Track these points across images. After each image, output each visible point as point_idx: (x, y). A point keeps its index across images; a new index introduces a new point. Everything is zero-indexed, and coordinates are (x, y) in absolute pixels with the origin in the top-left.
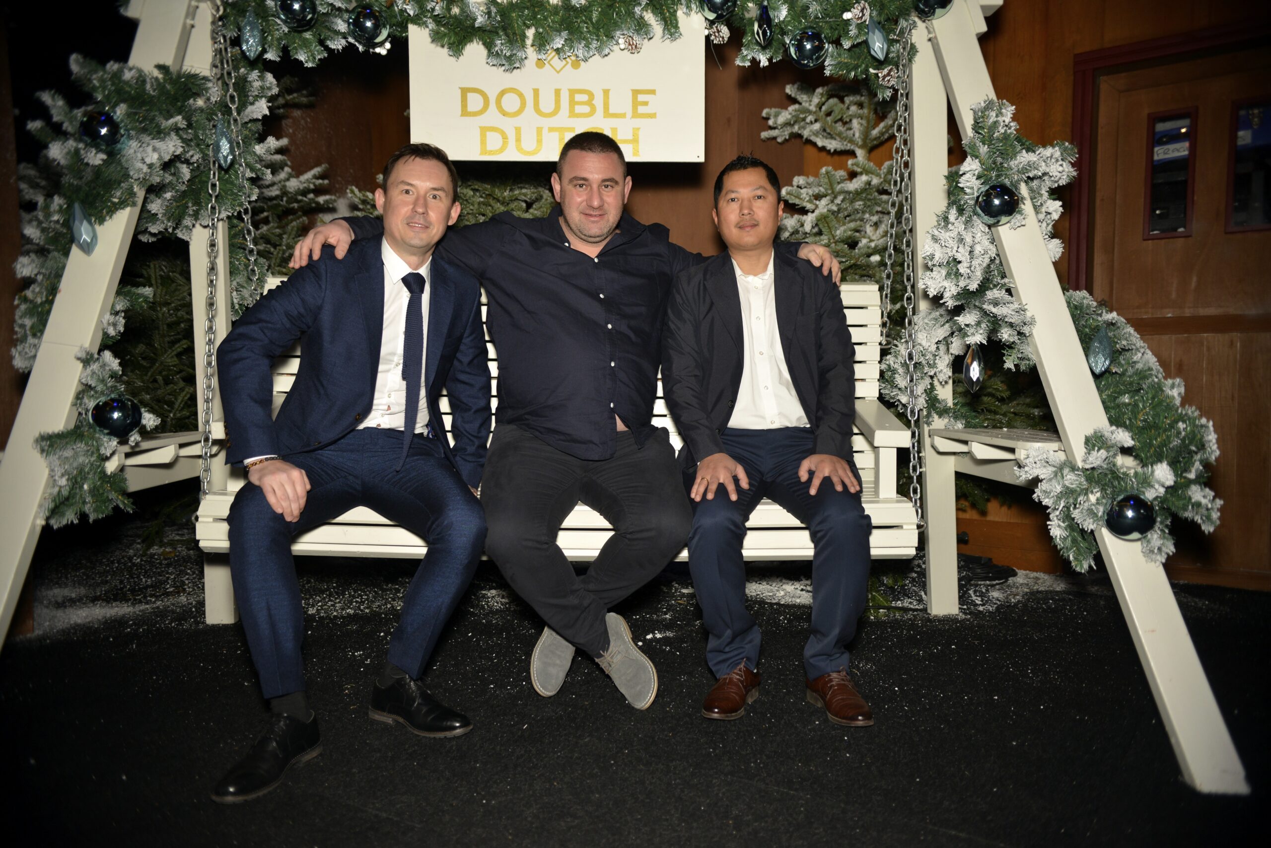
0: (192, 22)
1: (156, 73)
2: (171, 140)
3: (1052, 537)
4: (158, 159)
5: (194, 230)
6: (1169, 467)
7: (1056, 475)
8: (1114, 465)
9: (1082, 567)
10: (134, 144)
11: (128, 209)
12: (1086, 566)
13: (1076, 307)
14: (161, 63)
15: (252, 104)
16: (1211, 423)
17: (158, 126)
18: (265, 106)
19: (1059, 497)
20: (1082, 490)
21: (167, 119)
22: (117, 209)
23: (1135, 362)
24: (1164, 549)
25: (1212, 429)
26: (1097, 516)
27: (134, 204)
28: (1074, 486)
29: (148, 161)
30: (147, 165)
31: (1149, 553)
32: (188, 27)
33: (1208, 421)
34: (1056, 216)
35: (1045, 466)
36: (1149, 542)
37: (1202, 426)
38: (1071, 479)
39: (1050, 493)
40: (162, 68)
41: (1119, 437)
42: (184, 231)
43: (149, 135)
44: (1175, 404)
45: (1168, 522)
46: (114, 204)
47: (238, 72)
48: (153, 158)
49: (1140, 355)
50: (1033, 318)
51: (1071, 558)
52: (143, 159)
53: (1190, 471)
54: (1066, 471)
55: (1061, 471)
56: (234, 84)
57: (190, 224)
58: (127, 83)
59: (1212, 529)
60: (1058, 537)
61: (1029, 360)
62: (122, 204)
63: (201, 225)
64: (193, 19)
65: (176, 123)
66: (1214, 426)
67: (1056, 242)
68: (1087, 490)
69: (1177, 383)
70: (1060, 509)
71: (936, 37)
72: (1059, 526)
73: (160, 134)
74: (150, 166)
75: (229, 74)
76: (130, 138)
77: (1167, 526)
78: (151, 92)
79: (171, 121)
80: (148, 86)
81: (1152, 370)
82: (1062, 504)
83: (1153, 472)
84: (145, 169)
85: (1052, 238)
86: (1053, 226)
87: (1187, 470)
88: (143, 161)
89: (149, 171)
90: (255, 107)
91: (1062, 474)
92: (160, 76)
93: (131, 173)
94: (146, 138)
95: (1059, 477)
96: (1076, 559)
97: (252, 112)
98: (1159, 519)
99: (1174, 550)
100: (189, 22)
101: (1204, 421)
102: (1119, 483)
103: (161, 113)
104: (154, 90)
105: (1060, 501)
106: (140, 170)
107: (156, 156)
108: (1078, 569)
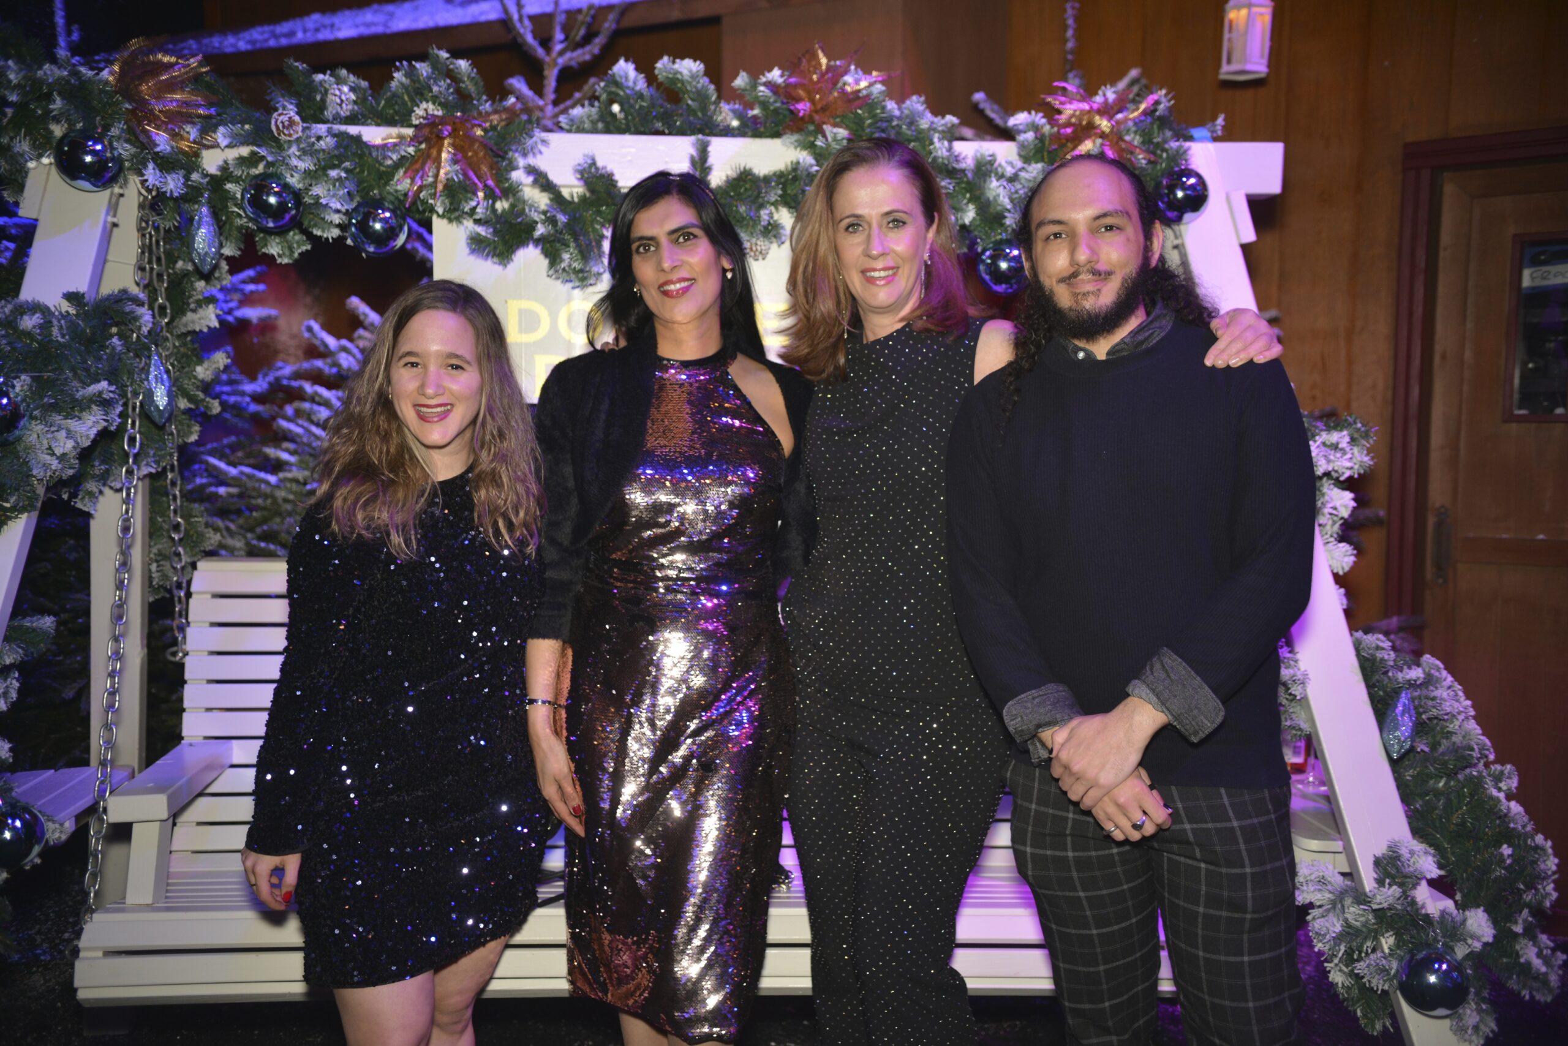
0: (115, 220)
1: (66, 307)
2: (90, 414)
3: (1332, 983)
4: (74, 447)
5: (101, 498)
6: (1486, 915)
7: (1334, 908)
8: (1413, 902)
9: (1373, 1028)
10: (38, 428)
11: (25, 516)
12: (1378, 1026)
13: (1367, 659)
14: (72, 289)
15: (194, 311)
16: (1549, 843)
17: (72, 396)
18: (213, 317)
19: (1338, 939)
20: (1370, 931)
21: (85, 385)
22: (10, 518)
23: (1451, 733)
24: (1482, 1027)
25: (1550, 851)
26: (1389, 974)
27: (33, 508)
28: (1358, 924)
29: (58, 451)
30: (58, 458)
31: (1460, 1030)
32: (109, 226)
33: (1546, 840)
34: (1345, 513)
35: (1320, 890)
36: (1460, 1018)
37: (1537, 848)
38: (1354, 913)
39: (1325, 935)
40: (72, 297)
41: (1421, 862)
42: (87, 499)
43: (59, 413)
44: (1500, 810)
45: (1486, 993)
46: (6, 510)
47: (173, 269)
48: (65, 446)
49: (1457, 723)
50: (1305, 675)
51: (1359, 1013)
52: (50, 448)
53: (1516, 923)
54: (1348, 901)
55: (1341, 902)
56: (166, 289)
57: (95, 490)
58: (28, 334)
59: (1549, 999)
60: (1340, 985)
61: (1300, 729)
62: (17, 510)
63: (111, 488)
64: (115, 216)
65: (100, 393)
66: (1552, 847)
67: (1344, 547)
68: (1376, 931)
69: (1506, 772)
70: (1340, 954)
71: (1183, 245)
72: (1341, 970)
73: (74, 407)
74: (62, 458)
75: (160, 276)
76: (32, 418)
77: (1484, 1000)
78: (59, 339)
79: (94, 388)
80: (55, 331)
81: (1472, 750)
82: (1343, 948)
83: (1465, 920)
84: (55, 464)
85: (1340, 542)
86: (1341, 525)
87: (1510, 918)
88: (51, 451)
89: (60, 466)
90: (198, 316)
91: (1343, 906)
92: (72, 311)
93: (34, 472)
94: (57, 418)
95: (1338, 911)
96: (1365, 1016)
97: (193, 322)
98: (1473, 990)
99: (1495, 1028)
100: (110, 219)
101: (1539, 838)
102: (1418, 933)
103: (75, 374)
104: (63, 336)
105: (1339, 945)
106: (46, 466)
107: (70, 444)
108: (1369, 1030)
